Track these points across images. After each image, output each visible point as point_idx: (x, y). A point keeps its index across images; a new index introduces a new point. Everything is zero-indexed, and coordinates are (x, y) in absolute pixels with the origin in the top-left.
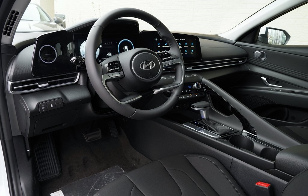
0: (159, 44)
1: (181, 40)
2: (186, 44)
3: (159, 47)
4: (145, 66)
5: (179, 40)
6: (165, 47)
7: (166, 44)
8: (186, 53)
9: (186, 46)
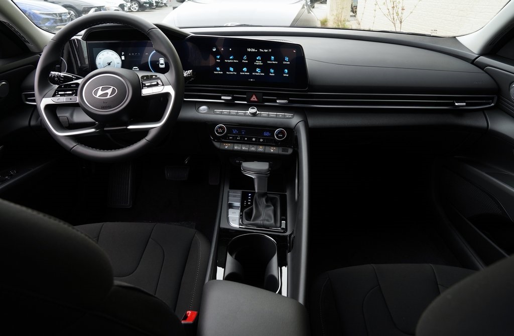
0: (218, 57)
1: (261, 50)
2: (273, 58)
3: (219, 61)
4: (100, 93)
5: (258, 50)
6: (229, 61)
7: (231, 57)
8: (272, 73)
9: (272, 61)
